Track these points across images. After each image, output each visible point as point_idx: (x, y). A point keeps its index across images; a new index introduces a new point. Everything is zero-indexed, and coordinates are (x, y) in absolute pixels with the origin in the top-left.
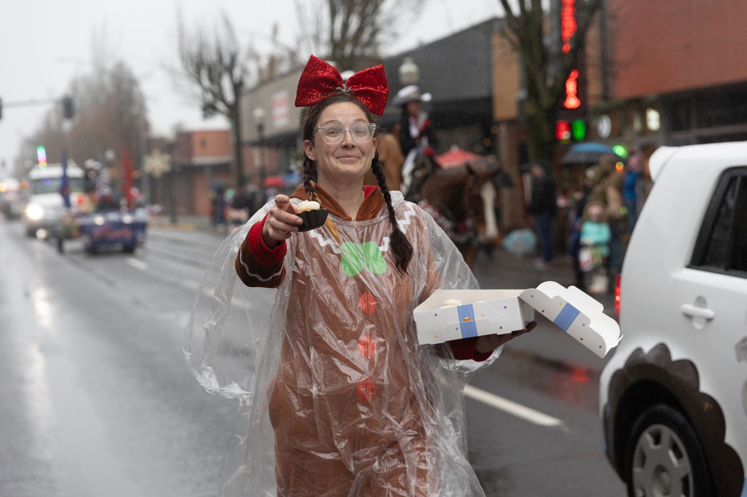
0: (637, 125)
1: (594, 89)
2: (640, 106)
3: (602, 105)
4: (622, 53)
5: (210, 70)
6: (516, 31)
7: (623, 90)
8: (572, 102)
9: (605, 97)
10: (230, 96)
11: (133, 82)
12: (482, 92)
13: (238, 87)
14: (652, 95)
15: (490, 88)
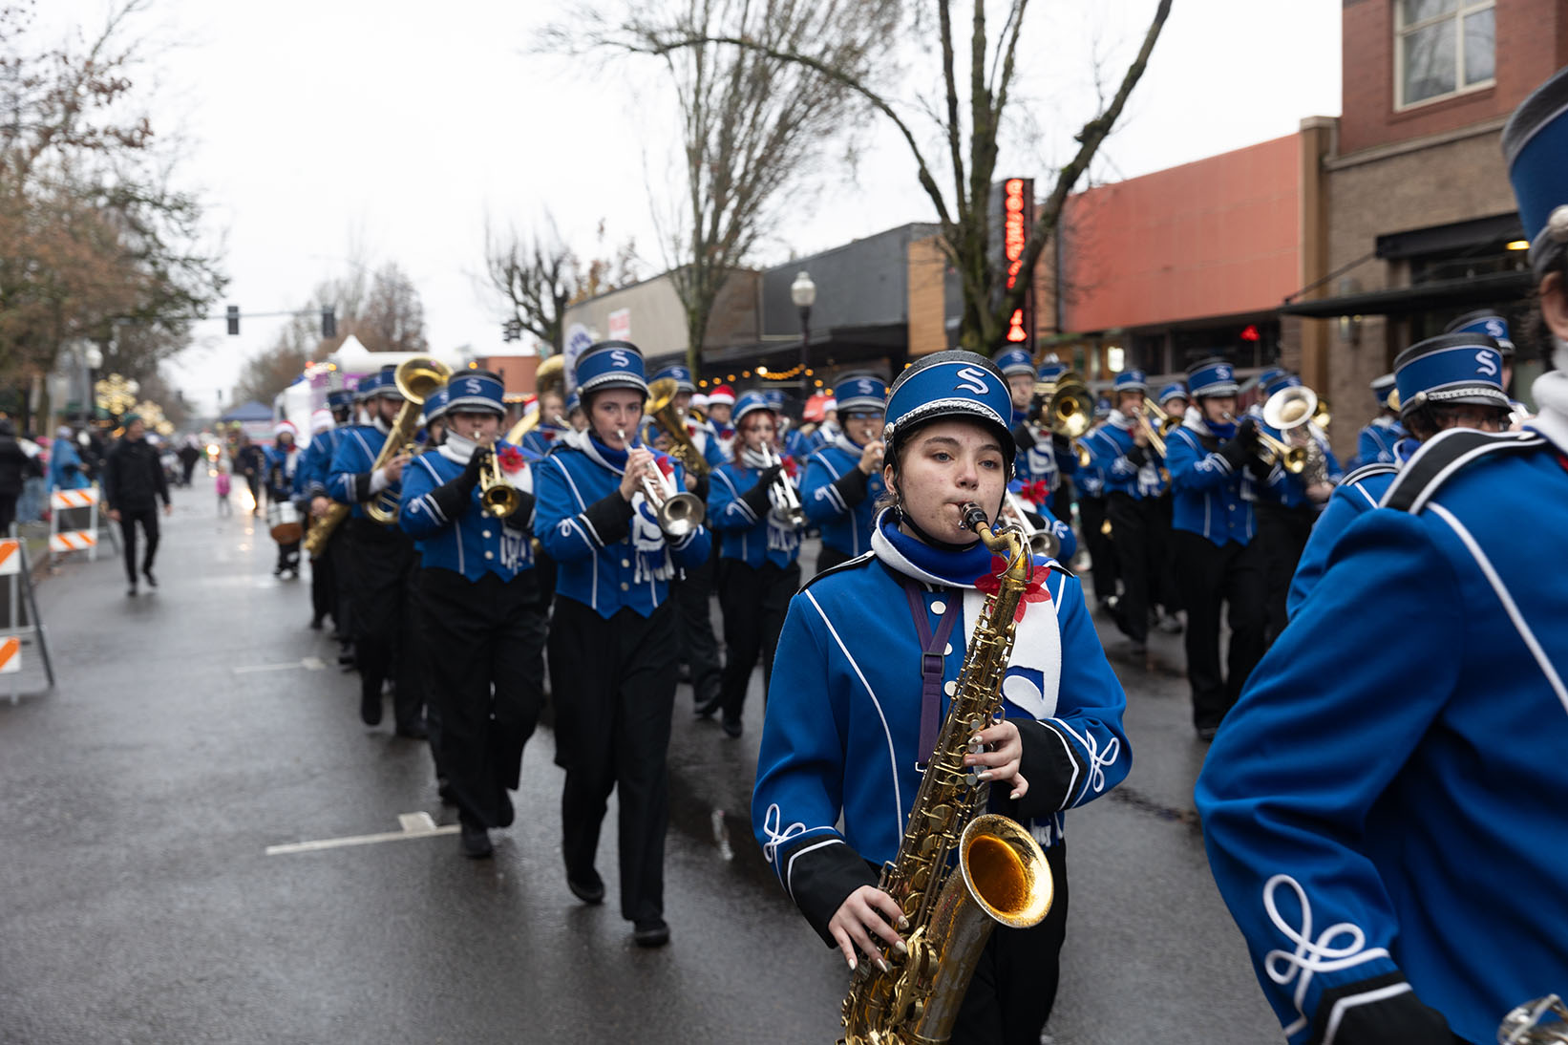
0: (1095, 367)
1: (1044, 319)
2: (1099, 341)
3: (1052, 338)
4: (1083, 275)
5: (525, 279)
6: (953, 243)
7: (1082, 320)
8: (1017, 334)
9: (1058, 330)
10: (549, 311)
11: (406, 288)
12: (896, 319)
13: (561, 303)
14: (1116, 329)
15: (905, 315)
